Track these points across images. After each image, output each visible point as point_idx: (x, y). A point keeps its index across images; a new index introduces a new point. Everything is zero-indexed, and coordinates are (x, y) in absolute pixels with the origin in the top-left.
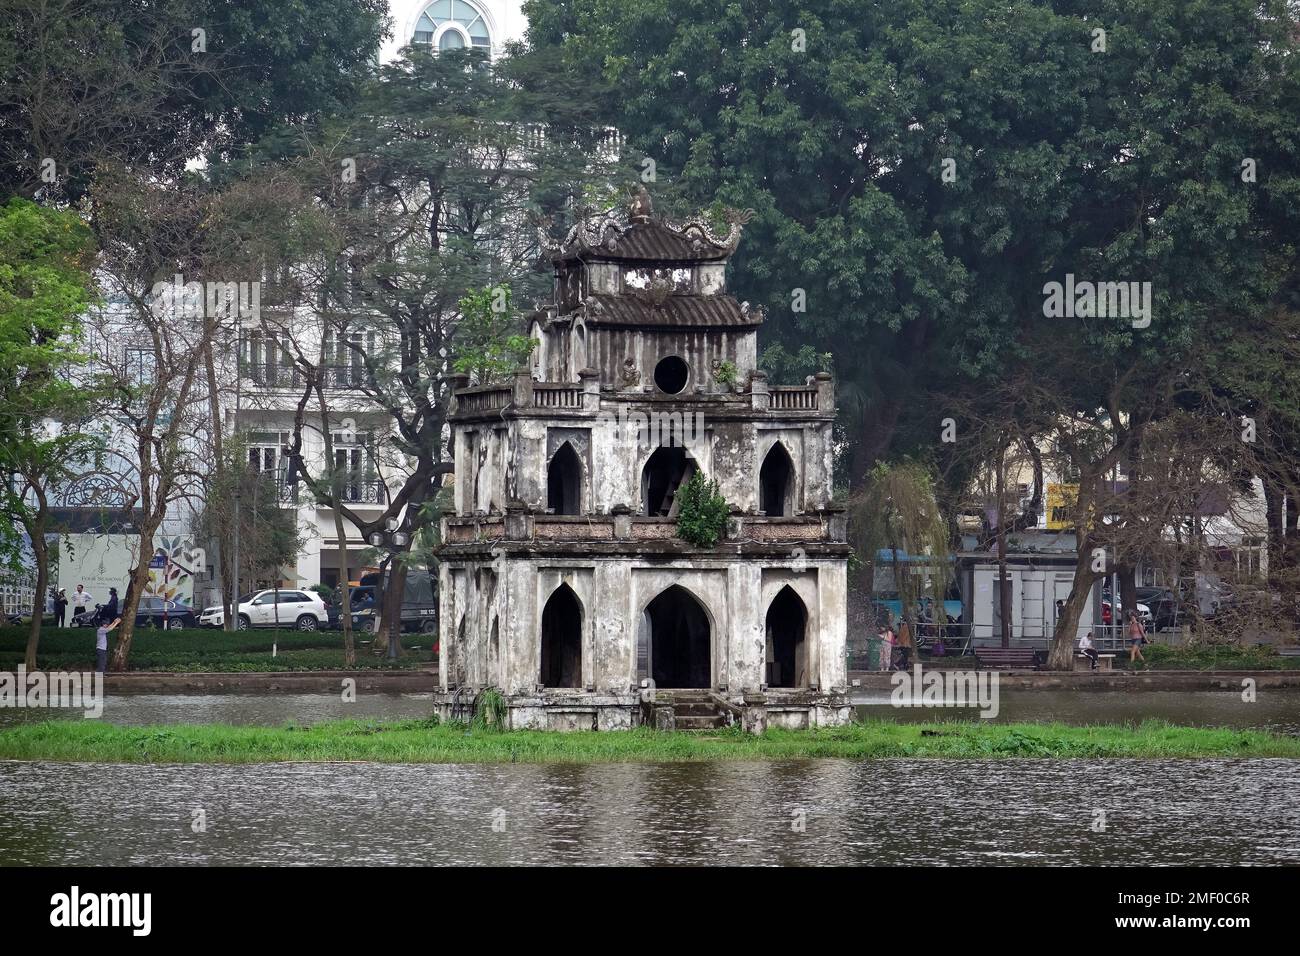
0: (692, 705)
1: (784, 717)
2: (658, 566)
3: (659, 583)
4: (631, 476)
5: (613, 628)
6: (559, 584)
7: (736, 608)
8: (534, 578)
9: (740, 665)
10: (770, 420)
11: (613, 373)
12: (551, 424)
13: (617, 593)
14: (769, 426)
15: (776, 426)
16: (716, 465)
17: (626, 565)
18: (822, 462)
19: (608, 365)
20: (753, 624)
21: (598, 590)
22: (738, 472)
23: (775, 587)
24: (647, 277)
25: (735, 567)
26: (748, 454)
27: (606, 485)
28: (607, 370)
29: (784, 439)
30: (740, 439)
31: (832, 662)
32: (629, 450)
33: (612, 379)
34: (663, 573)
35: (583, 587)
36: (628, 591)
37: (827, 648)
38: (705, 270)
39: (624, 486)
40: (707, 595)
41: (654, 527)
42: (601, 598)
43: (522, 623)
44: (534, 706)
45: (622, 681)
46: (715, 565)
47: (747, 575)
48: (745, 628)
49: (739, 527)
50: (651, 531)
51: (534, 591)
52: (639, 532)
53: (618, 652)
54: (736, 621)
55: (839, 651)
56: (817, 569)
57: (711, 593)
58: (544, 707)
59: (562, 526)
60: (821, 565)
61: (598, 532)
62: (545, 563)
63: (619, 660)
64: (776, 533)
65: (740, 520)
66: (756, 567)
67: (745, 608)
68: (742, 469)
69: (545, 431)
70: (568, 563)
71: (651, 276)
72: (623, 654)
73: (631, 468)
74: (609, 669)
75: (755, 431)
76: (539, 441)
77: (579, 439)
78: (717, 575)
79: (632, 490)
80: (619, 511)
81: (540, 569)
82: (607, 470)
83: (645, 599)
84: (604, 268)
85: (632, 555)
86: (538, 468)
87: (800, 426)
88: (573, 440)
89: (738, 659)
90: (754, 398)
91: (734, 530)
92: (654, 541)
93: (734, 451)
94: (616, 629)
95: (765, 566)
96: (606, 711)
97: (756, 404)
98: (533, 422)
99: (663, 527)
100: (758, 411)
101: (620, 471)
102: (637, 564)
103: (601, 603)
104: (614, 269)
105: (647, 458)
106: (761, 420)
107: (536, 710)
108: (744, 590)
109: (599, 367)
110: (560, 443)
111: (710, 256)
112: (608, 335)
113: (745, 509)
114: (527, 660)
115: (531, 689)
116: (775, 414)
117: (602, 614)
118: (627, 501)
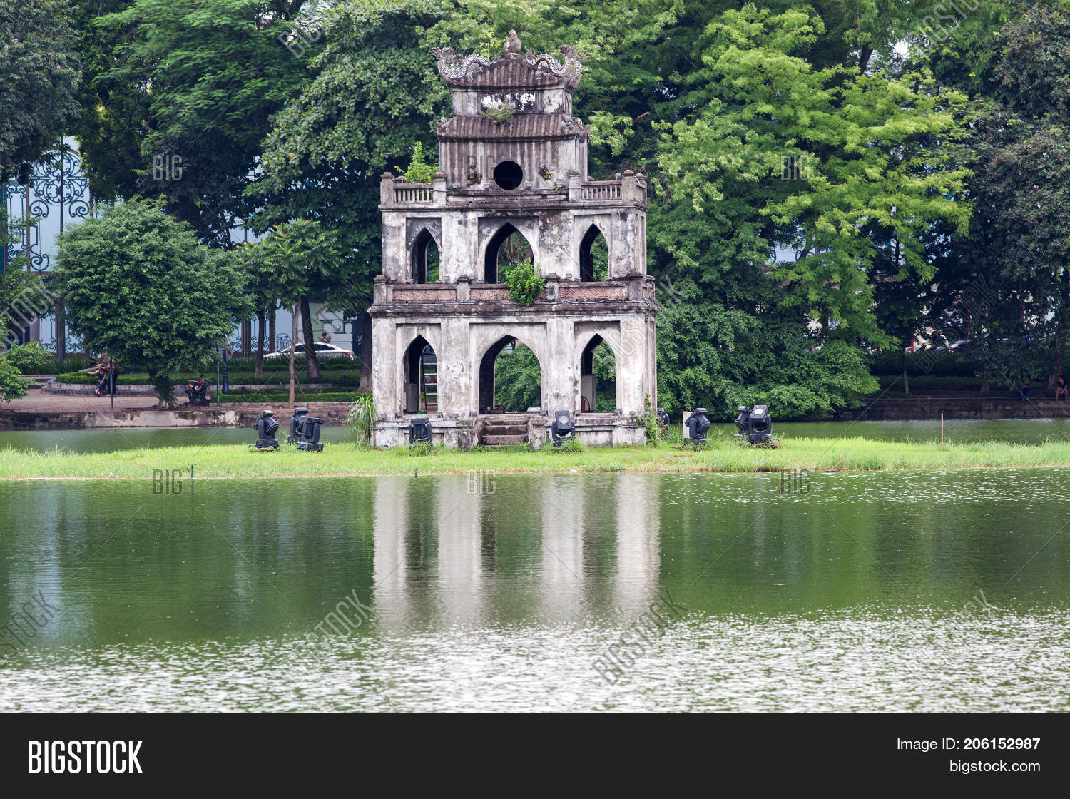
0: (507, 427)
1: (593, 435)
2: (491, 321)
3: (494, 334)
4: (472, 253)
5: (455, 369)
6: (415, 336)
7: (553, 352)
8: (394, 333)
9: (557, 396)
10: (583, 207)
11: (460, 175)
12: (409, 215)
13: (458, 343)
14: (583, 212)
15: (589, 212)
16: (541, 244)
17: (465, 321)
18: (625, 239)
19: (456, 169)
20: (568, 364)
21: (444, 340)
22: (558, 248)
23: (587, 336)
24: (500, 101)
25: (553, 322)
26: (566, 235)
27: (453, 260)
28: (456, 173)
29: (597, 222)
30: (559, 224)
31: (631, 393)
32: (471, 234)
33: (460, 180)
34: (497, 327)
35: (434, 338)
36: (468, 340)
37: (627, 382)
38: (547, 94)
39: (467, 261)
40: (532, 342)
41: (488, 292)
42: (446, 346)
43: (384, 366)
44: (393, 428)
45: (462, 409)
46: (536, 320)
47: (562, 326)
48: (561, 367)
49: (556, 291)
50: (487, 295)
51: (393, 342)
52: (477, 295)
53: (460, 387)
54: (553, 362)
55: (637, 384)
56: (618, 322)
57: (535, 341)
58: (400, 429)
59: (416, 293)
60: (622, 318)
61: (445, 296)
62: (401, 320)
63: (461, 393)
64: (586, 295)
65: (556, 285)
66: (569, 322)
67: (560, 353)
68: (561, 247)
69: (404, 221)
70: (420, 320)
71: (503, 100)
72: (463, 389)
73: (472, 247)
74: (453, 400)
75: (571, 217)
76: (399, 229)
77: (434, 226)
78: (541, 327)
79: (474, 264)
80: (463, 279)
81: (398, 325)
82: (454, 250)
83: (482, 346)
84: (465, 94)
85: (468, 313)
86: (398, 248)
87: (608, 211)
88: (429, 226)
89: (555, 391)
90: (570, 192)
91: (552, 293)
92: (488, 302)
93: (554, 232)
94: (458, 370)
95: (577, 320)
96: (450, 431)
97: (571, 196)
98: (394, 214)
99: (497, 292)
100: (573, 202)
101: (464, 250)
102: (474, 320)
103: (445, 350)
104: (473, 95)
105: (488, 239)
106: (576, 208)
107: (394, 432)
108: (559, 338)
109: (449, 170)
110: (419, 229)
111: (548, 82)
112: (456, 146)
113: (563, 277)
114: (388, 395)
115: (392, 416)
116: (587, 203)
117: (447, 358)
118: (469, 272)
